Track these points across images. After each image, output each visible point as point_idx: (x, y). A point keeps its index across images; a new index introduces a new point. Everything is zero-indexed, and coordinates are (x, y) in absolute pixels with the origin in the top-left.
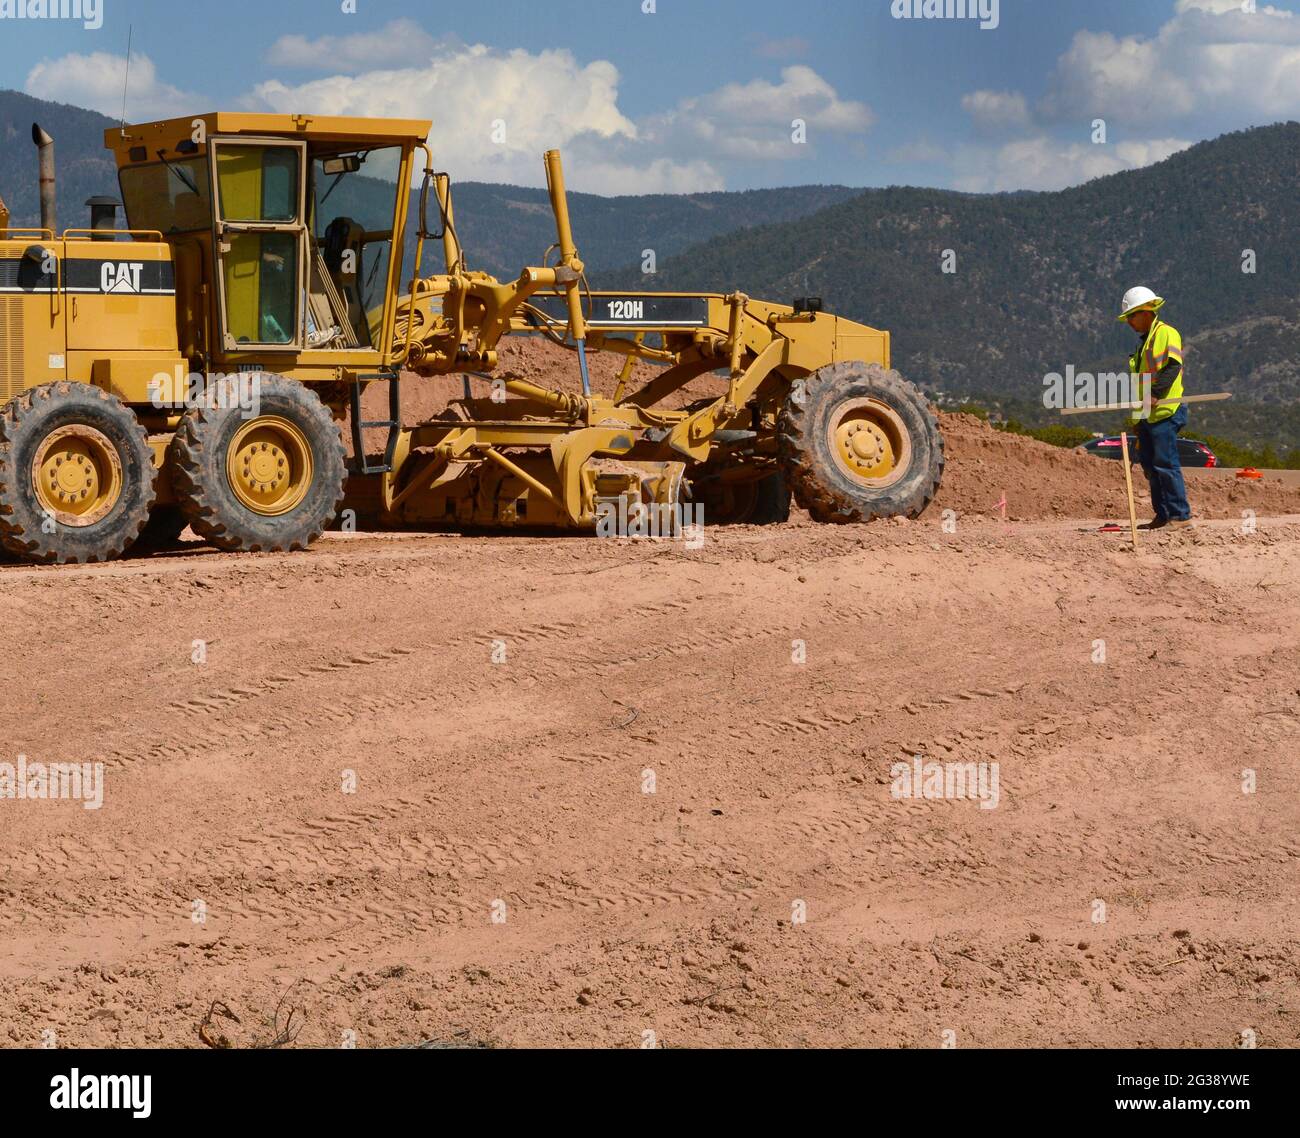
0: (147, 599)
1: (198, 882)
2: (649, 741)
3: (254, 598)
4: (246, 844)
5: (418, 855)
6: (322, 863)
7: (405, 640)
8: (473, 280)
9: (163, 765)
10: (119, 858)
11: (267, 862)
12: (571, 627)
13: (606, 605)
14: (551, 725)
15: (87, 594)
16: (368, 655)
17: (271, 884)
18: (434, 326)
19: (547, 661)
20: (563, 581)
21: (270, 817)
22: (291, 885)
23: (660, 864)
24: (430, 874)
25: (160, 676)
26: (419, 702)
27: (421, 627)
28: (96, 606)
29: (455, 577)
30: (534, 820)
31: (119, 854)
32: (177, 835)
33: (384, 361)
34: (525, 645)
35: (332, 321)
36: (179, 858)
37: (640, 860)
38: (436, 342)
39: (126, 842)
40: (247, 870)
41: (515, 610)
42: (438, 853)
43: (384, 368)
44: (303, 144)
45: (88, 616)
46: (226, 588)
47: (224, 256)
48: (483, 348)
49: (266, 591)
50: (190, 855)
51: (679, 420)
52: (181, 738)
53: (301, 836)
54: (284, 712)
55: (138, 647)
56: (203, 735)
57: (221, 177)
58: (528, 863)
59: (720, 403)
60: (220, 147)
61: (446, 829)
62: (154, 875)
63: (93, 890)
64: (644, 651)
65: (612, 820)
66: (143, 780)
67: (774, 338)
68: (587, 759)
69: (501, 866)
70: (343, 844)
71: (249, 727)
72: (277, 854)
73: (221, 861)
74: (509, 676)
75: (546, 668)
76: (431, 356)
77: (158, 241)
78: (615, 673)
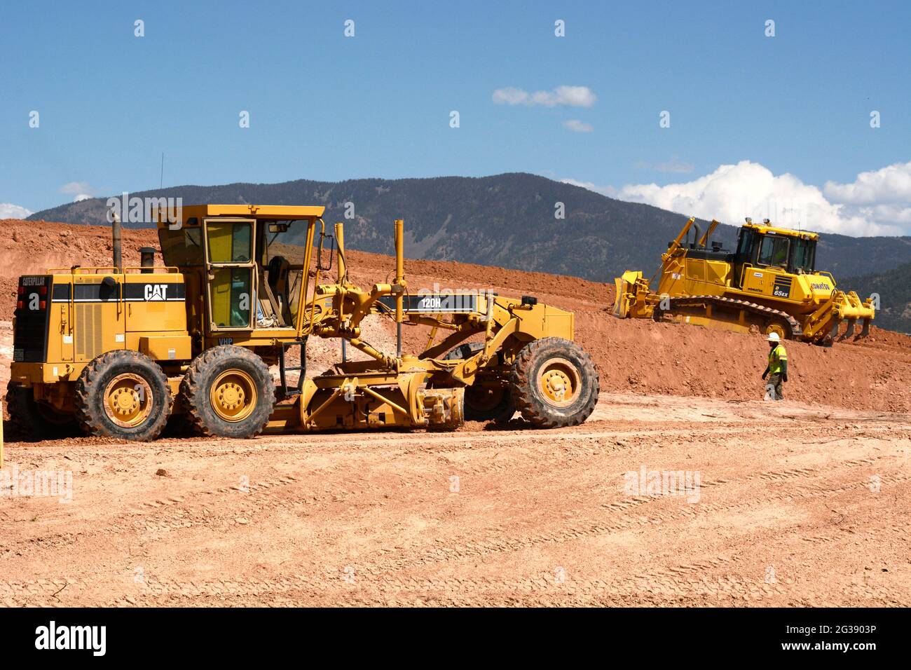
0: (592, 451)
1: (613, 597)
2: (850, 532)
3: (647, 452)
4: (639, 579)
5: (727, 587)
6: (677, 589)
7: (724, 475)
8: (348, 289)
9: (597, 537)
10: (573, 584)
11: (649, 589)
12: (811, 471)
13: (830, 460)
14: (799, 522)
15: (561, 447)
16: (705, 483)
17: (651, 600)
18: (327, 314)
19: (798, 488)
20: (807, 447)
21: (651, 565)
22: (661, 601)
23: (853, 597)
24: (733, 597)
25: (596, 491)
26: (730, 508)
27: (733, 469)
28: (565, 454)
29: (751, 444)
30: (788, 571)
31: (574, 583)
32: (603, 573)
33: (298, 335)
34: (787, 480)
35: (272, 312)
36: (604, 585)
37: (843, 594)
38: (328, 322)
39: (577, 576)
40: (639, 592)
41: (782, 461)
42: (738, 586)
43: (298, 339)
44: (255, 221)
45: (561, 459)
46: (632, 446)
47: (211, 281)
48: (353, 326)
49: (653, 449)
50: (609, 584)
51: (457, 364)
52: (607, 523)
53: (667, 576)
54: (660, 511)
55: (586, 476)
56: (618, 522)
57: (210, 239)
58: (785, 593)
59: (480, 354)
60: (209, 224)
61: (742, 574)
62: (591, 593)
63: (559, 600)
64: (849, 485)
65: (830, 573)
66: (587, 544)
67: (512, 317)
68: (817, 540)
69: (770, 594)
70: (688, 580)
71: (642, 518)
72: (654, 585)
73: (625, 587)
74: (778, 496)
75: (797, 492)
76: (326, 329)
77: (176, 272)
78: (833, 496)
